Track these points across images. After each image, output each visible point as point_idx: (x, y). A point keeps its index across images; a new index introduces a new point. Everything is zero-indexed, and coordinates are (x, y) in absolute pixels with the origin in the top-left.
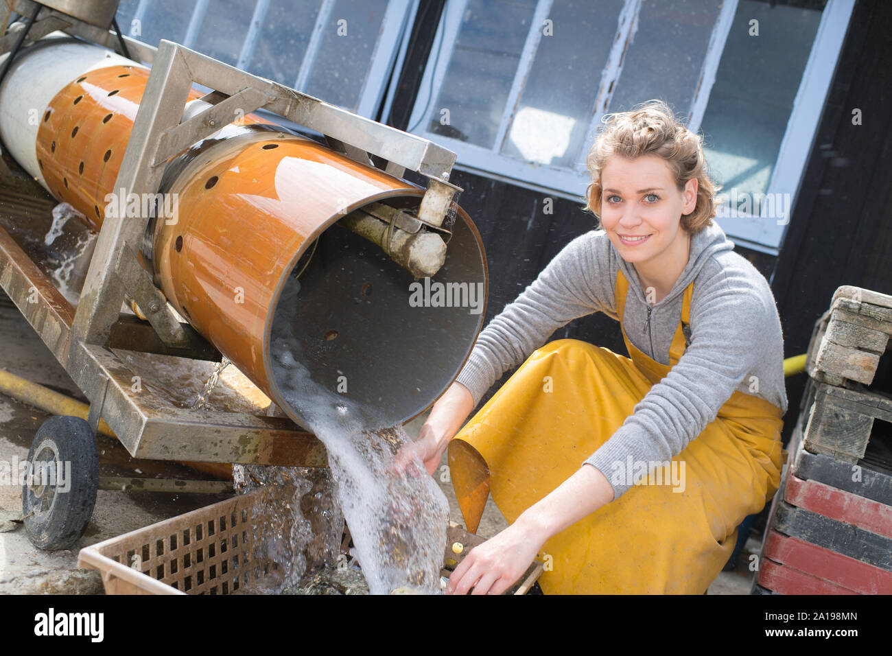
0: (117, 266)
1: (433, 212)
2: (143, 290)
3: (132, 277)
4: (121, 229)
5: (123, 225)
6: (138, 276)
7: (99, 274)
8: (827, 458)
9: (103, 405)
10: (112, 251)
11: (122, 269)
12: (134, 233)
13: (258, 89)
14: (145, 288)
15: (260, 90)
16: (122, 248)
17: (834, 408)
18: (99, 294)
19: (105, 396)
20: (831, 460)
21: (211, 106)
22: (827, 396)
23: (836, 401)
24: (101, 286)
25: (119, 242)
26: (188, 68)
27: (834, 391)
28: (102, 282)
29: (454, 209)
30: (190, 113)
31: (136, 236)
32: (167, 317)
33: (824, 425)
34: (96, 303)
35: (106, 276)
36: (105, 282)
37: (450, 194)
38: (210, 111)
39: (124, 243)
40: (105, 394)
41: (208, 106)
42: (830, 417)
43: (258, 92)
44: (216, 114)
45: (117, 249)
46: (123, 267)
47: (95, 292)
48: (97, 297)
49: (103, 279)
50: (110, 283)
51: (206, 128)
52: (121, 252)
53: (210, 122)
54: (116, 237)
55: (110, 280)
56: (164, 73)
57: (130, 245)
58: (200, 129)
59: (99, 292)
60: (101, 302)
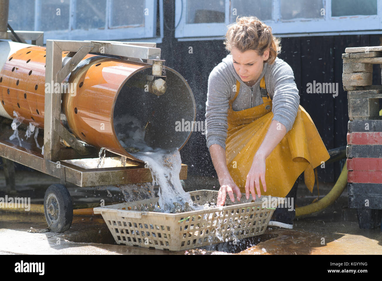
0: (54, 128)
1: (157, 71)
2: (66, 135)
3: (61, 131)
4: (52, 114)
5: (52, 112)
6: (63, 130)
7: (49, 133)
8: (356, 121)
9: (65, 177)
10: (51, 123)
11: (57, 129)
12: (57, 114)
13: (86, 46)
14: (66, 134)
15: (87, 46)
16: (55, 121)
17: (353, 100)
18: (51, 140)
19: (65, 174)
20: (358, 121)
21: (71, 58)
22: (350, 96)
23: (353, 97)
24: (51, 137)
25: (53, 119)
26: (59, 47)
27: (352, 93)
28: (51, 135)
29: (164, 68)
30: (64, 63)
31: (58, 115)
32: (78, 143)
33: (352, 108)
34: (51, 144)
35: (52, 133)
36: (52, 135)
37: (161, 63)
38: (71, 60)
39: (55, 119)
40: (65, 173)
41: (70, 59)
42: (353, 104)
43: (86, 47)
44: (74, 60)
45: (53, 121)
46: (57, 128)
47: (49, 140)
48: (51, 142)
49: (51, 134)
50: (54, 135)
51: (72, 67)
52: (55, 122)
53: (72, 64)
54: (51, 117)
55: (54, 134)
56: (52, 52)
57: (57, 118)
58: (69, 68)
59: (51, 139)
60: (52, 144)
